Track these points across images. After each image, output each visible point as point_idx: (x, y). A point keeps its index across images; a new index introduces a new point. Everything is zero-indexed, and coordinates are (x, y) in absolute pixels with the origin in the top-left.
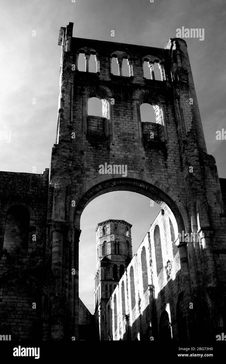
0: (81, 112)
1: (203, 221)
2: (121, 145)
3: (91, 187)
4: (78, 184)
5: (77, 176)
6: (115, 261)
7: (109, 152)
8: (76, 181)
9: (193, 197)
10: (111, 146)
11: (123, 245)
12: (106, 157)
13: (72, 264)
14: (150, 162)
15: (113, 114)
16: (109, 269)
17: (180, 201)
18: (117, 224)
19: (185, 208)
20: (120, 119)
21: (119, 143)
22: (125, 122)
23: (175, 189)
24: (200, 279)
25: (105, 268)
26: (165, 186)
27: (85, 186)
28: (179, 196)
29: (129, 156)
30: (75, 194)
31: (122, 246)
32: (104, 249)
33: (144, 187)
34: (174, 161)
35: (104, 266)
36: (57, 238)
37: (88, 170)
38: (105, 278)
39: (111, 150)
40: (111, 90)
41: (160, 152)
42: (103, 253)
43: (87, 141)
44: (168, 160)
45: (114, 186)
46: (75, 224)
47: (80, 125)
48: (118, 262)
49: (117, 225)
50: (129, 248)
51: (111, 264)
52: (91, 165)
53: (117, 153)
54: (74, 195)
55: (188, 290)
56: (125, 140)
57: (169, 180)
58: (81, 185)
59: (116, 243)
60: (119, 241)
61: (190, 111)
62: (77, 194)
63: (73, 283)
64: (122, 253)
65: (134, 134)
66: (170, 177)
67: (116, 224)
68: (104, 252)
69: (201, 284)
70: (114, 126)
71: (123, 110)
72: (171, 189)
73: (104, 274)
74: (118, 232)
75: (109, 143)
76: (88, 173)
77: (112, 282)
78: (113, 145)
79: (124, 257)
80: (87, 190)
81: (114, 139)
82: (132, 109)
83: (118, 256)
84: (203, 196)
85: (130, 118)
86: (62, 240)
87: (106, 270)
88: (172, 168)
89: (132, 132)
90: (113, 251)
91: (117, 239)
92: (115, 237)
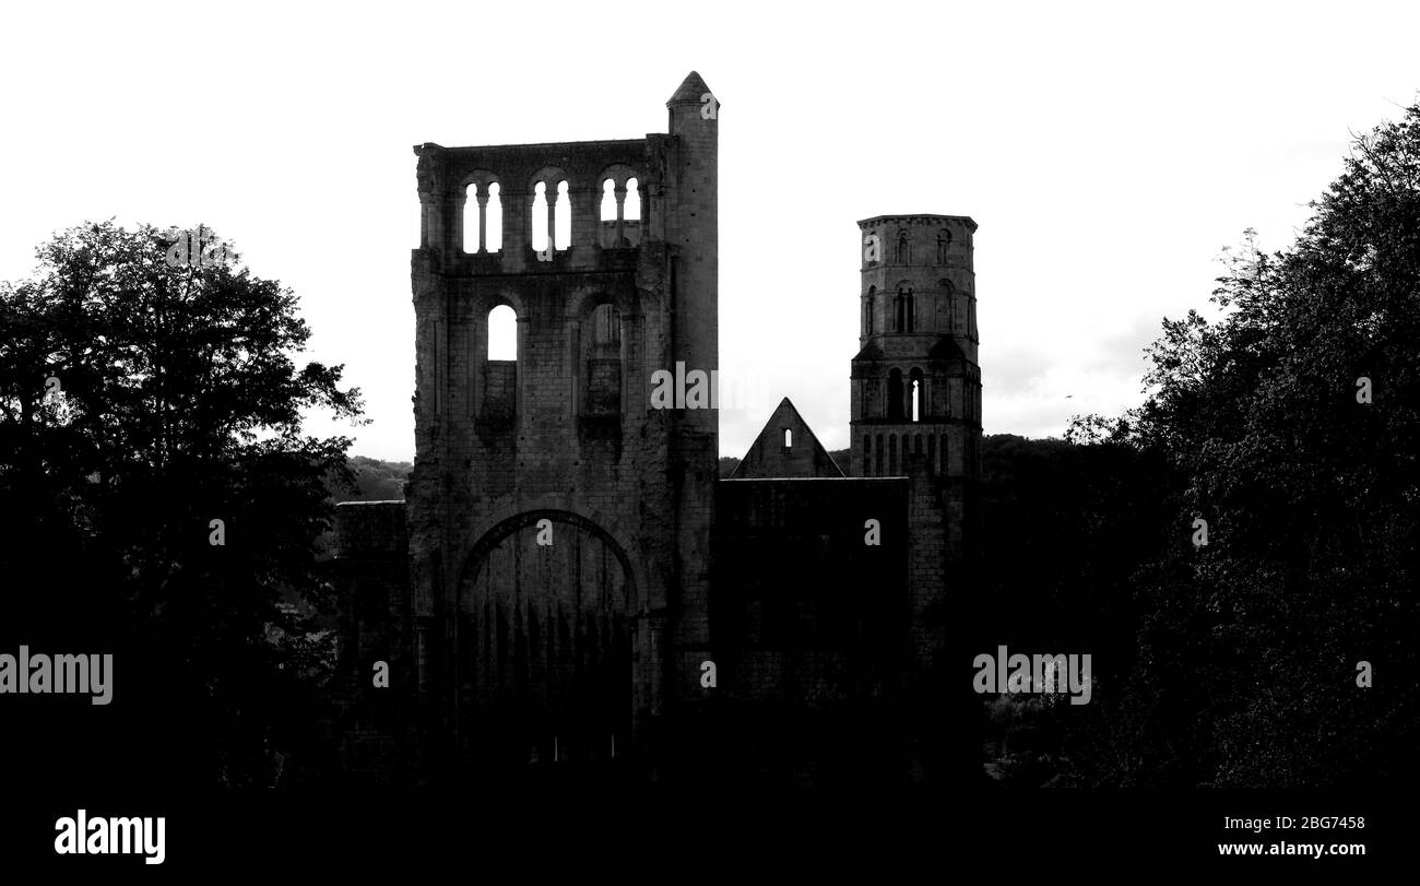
0: (465, 370)
2: (537, 437)
3: (482, 535)
5: (460, 515)
6: (894, 359)
7: (514, 458)
8: (458, 525)
10: (519, 443)
11: (924, 300)
12: (510, 468)
14: (587, 471)
15: (524, 363)
16: (878, 383)
18: (908, 227)
20: (539, 374)
21: (534, 433)
22: (547, 381)
25: (866, 381)
26: (610, 520)
27: (471, 533)
29: (551, 462)
31: (919, 304)
32: (870, 310)
34: (633, 462)
35: (862, 378)
37: (478, 500)
38: (864, 414)
39: (519, 452)
40: (523, 301)
41: (608, 443)
42: (869, 326)
43: (477, 437)
44: (622, 461)
47: (464, 400)
48: (907, 358)
49: (906, 233)
52: (484, 490)
53: (529, 456)
56: (544, 425)
57: (620, 506)
58: (466, 531)
59: (901, 294)
61: (656, 357)
64: (918, 330)
65: (560, 410)
66: (621, 499)
67: (904, 230)
68: (871, 322)
70: (525, 394)
71: (543, 351)
73: (863, 400)
74: (908, 255)
75: (516, 435)
76: (477, 506)
77: (885, 426)
78: (522, 438)
79: (926, 342)
80: (478, 541)
81: (525, 424)
82: (562, 343)
85: (556, 368)
87: (869, 387)
88: (627, 479)
89: (558, 405)
90: (892, 323)
91: (904, 281)
92: (900, 274)
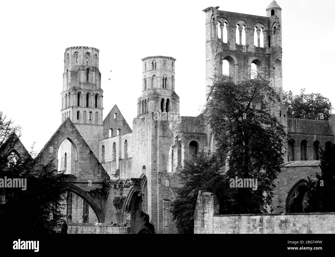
6: (163, 96)
11: (170, 80)
15: (237, 78)
31: (168, 81)
40: (237, 59)
42: (152, 86)
48: (165, 96)
49: (165, 61)
50: (173, 82)
51: (159, 98)
59: (164, 78)
60: (167, 77)
64: (168, 88)
91: (165, 75)
92: (163, 73)
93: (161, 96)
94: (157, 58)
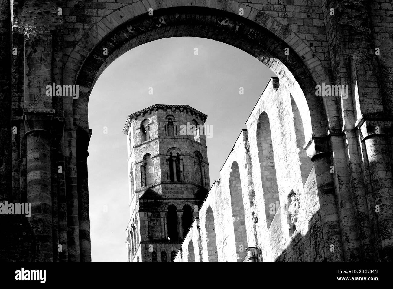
1: (368, 100)
3: (109, 31)
4: (79, 26)
6: (171, 199)
8: (74, 18)
9: (345, 45)
11: (189, 161)
13: (74, 208)
16: (159, 216)
17: (314, 56)
18: (173, 113)
19: (325, 72)
23: (303, 29)
24: (365, 229)
25: (150, 214)
26: (279, 23)
27: (94, 28)
28: (311, 45)
30: (74, 48)
31: (185, 163)
32: (145, 171)
33: (232, 26)
35: (148, 211)
36: (36, 149)
38: (151, 237)
42: (144, 181)
45: (163, 25)
46: (77, 117)
48: (179, 199)
49: (172, 118)
50: (203, 168)
51: (162, 206)
54: (70, 50)
55: (338, 255)
58: (87, 27)
59: (171, 156)
60: (180, 153)
62: (77, 48)
63: (79, 251)
64: (186, 180)
67: (171, 115)
68: (145, 179)
69: (367, 241)
72: (294, 28)
73: (149, 227)
74: (175, 131)
77: (168, 245)
79: (192, 189)
80: (100, 38)
83: (179, 186)
84: (367, 44)
86: (48, 153)
87: (153, 218)
90: (166, 175)
91: (174, 148)
92: (170, 143)
93: (165, 201)
94: (149, 112)
